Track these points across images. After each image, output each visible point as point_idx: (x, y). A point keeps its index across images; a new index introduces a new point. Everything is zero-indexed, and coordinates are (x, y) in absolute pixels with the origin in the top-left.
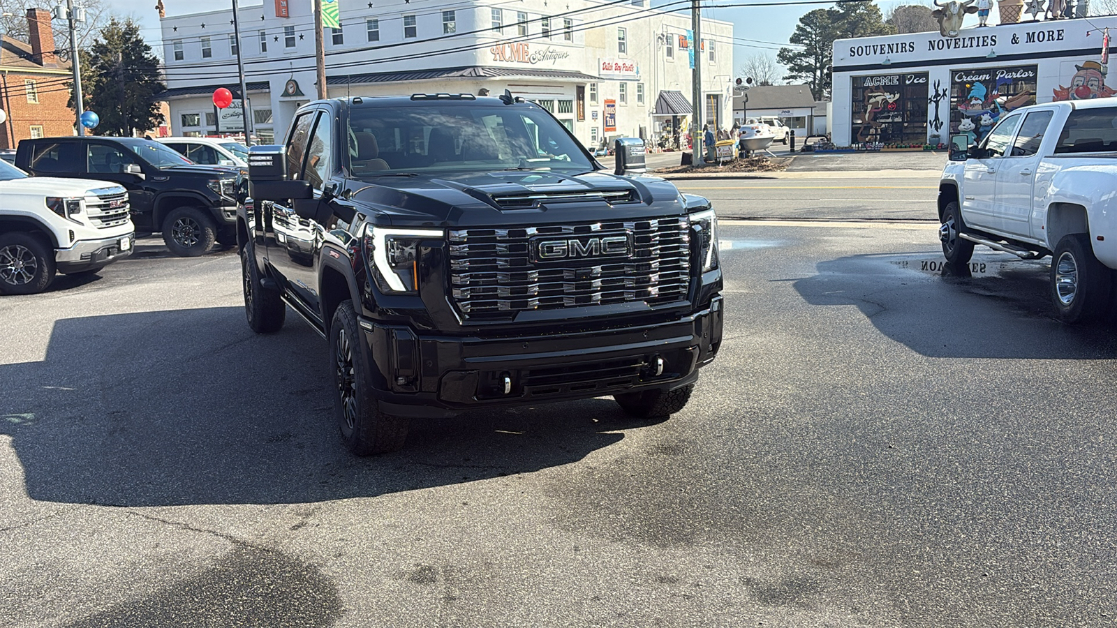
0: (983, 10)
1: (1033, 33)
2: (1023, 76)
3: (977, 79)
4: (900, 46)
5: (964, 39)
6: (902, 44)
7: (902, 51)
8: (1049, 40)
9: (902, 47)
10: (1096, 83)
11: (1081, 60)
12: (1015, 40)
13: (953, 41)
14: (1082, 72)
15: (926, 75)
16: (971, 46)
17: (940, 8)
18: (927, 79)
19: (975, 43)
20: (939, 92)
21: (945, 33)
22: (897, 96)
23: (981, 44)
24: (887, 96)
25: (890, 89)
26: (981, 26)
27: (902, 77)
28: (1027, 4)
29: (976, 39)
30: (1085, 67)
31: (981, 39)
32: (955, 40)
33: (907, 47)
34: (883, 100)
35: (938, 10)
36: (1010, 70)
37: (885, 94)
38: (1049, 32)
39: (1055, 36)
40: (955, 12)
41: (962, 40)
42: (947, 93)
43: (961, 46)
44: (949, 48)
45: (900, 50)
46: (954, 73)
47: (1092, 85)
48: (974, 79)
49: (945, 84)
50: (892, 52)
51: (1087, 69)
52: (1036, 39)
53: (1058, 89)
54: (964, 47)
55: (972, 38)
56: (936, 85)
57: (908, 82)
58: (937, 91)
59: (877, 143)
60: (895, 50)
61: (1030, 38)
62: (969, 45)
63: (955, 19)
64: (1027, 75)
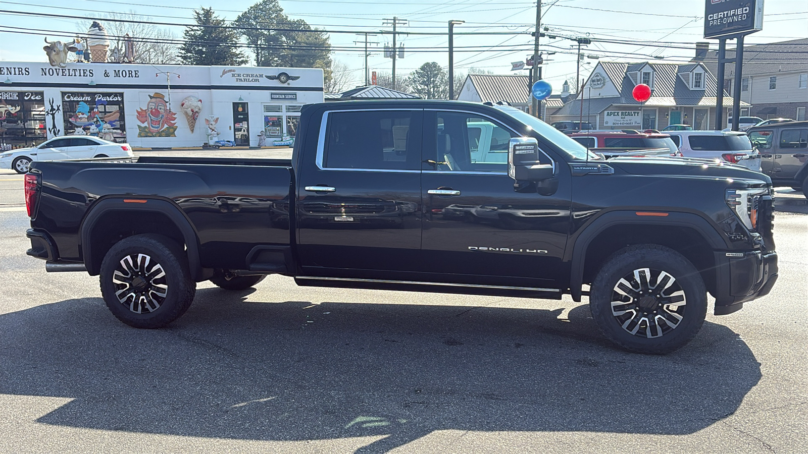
0: (79, 50)
1: (119, 71)
2: (114, 99)
3: (81, 99)
4: (17, 70)
5: (69, 70)
6: (19, 68)
7: (19, 74)
8: (129, 77)
9: (19, 71)
10: (163, 108)
11: (152, 92)
12: (106, 75)
13: (61, 71)
14: (153, 100)
15: (42, 94)
16: (75, 75)
17: (49, 45)
18: (43, 96)
19: (77, 73)
20: (54, 108)
21: (53, 64)
22: (18, 108)
23: (82, 74)
24: (9, 107)
25: (12, 103)
26: (78, 61)
27: (21, 94)
28: (111, 50)
29: (78, 71)
30: (155, 96)
31: (82, 71)
32: (63, 70)
33: (24, 71)
34: (6, 111)
35: (48, 46)
36: (104, 95)
37: (8, 106)
38: (129, 71)
39: (134, 74)
40: (62, 49)
41: (67, 71)
42: (60, 108)
43: (68, 74)
44: (58, 75)
45: (17, 73)
46: (63, 94)
47: (160, 109)
48: (79, 99)
49: (58, 102)
50: (11, 74)
51: (156, 98)
52: (121, 75)
53: (139, 110)
54: (69, 75)
55: (75, 70)
56: (51, 102)
57: (26, 98)
58: (52, 106)
59: (5, 144)
60: (13, 72)
61: (117, 74)
62: (74, 75)
63: (62, 54)
64: (116, 99)
